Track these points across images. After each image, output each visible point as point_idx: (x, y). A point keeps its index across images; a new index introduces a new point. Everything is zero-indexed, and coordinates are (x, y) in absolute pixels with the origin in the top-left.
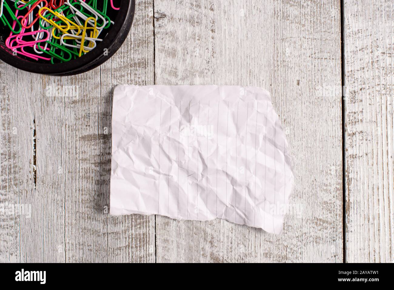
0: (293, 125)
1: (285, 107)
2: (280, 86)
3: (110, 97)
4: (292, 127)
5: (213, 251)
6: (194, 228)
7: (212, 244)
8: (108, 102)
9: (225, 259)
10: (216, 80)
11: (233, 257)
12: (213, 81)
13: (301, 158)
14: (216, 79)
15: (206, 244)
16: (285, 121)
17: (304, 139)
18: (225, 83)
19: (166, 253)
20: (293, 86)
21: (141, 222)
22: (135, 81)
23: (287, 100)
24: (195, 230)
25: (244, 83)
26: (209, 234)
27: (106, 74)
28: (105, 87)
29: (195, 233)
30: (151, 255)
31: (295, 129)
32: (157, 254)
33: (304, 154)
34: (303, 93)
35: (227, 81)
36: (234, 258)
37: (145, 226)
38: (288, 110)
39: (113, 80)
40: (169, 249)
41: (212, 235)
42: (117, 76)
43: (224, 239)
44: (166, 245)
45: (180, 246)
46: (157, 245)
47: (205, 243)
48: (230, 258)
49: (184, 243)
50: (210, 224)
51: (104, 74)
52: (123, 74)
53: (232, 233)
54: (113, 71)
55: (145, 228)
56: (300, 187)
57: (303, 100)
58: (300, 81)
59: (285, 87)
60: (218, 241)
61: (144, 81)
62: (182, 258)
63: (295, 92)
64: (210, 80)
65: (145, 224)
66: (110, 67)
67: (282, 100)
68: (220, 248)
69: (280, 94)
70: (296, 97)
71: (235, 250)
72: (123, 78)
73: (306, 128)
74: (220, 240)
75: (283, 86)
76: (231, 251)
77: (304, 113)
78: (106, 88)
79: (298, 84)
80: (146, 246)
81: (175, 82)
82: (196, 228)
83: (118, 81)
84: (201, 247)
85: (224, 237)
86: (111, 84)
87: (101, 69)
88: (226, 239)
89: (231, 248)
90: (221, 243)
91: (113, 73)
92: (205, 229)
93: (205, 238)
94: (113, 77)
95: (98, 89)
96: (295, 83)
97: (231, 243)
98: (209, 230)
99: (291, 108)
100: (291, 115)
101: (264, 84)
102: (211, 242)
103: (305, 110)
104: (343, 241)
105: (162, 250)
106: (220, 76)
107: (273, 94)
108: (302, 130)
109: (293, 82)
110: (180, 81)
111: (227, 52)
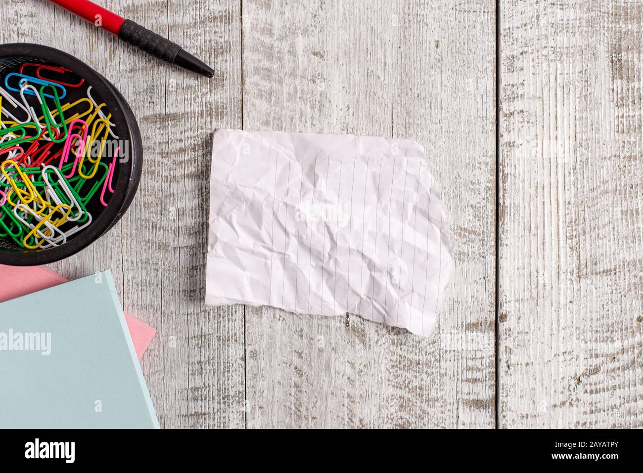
0: (429, 101)
1: (418, 77)
2: (413, 48)
4: (428, 105)
10: (325, 42)
12: (321, 43)
13: (440, 147)
14: (325, 40)
16: (418, 96)
17: (444, 121)
18: (338, 44)
20: (430, 49)
22: (215, 42)
23: (422, 68)
25: (363, 45)
27: (176, 32)
31: (432, 107)
33: (444, 141)
34: (444, 59)
35: (341, 42)
38: (423, 82)
39: (185, 41)
42: (190, 35)
51: (173, 33)
52: (199, 31)
54: (185, 28)
56: (438, 185)
57: (444, 68)
58: (440, 43)
59: (419, 51)
61: (227, 42)
63: (432, 57)
64: (317, 41)
66: (181, 23)
67: (415, 69)
69: (412, 61)
70: (434, 65)
72: (199, 37)
73: (447, 106)
75: (416, 49)
77: (445, 86)
79: (437, 46)
81: (269, 42)
83: (193, 41)
91: (185, 30)
96: (433, 44)
99: (427, 79)
100: (427, 88)
101: (391, 46)
103: (445, 82)
104: (495, 257)
106: (331, 36)
107: (403, 60)
108: (442, 108)
109: (430, 43)
110: (277, 42)
111: (341, 3)
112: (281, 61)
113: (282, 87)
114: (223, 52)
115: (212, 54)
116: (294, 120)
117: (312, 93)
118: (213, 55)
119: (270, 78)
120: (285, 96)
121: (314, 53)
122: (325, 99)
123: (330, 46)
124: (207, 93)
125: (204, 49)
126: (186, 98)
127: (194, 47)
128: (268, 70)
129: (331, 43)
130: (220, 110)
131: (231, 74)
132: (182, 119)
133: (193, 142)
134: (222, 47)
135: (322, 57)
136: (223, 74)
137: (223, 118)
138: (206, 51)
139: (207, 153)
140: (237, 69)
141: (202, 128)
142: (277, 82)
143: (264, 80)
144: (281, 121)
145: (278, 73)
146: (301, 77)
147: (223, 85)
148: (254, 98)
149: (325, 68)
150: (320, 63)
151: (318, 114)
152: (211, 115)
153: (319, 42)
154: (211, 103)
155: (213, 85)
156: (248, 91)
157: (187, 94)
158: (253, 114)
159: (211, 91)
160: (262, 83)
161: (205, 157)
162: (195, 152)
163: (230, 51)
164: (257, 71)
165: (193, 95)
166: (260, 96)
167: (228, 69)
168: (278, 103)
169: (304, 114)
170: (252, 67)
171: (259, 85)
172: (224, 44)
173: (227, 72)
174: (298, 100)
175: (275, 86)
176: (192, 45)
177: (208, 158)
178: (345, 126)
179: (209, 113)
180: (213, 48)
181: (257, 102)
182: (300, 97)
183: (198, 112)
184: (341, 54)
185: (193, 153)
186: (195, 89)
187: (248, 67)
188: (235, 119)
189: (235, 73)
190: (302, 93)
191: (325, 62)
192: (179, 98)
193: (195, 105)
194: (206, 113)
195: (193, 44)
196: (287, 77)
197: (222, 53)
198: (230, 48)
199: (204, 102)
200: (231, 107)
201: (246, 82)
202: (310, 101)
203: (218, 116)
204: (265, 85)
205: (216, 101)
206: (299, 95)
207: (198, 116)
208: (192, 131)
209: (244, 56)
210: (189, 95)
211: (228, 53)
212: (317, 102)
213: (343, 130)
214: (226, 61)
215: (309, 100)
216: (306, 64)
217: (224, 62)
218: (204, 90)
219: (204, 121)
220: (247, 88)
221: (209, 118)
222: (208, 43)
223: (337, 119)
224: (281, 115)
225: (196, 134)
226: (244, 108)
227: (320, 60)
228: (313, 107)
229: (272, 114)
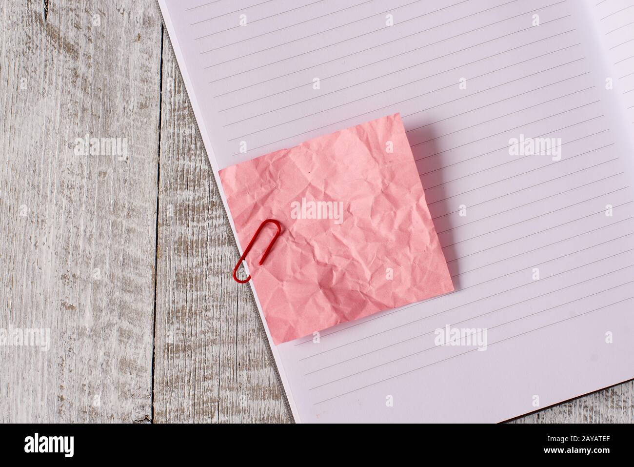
3: (224, 300)
5: (74, 63)
6: (101, 97)
7: (75, 74)
8: (227, 294)
9: (56, 50)
10: (59, 321)
11: (43, 53)
12: (64, 320)
14: (59, 323)
15: (84, 74)
18: (45, 317)
19: (146, 64)
21: (182, 111)
22: (184, 324)
24: (101, 95)
26: (78, 87)
27: (228, 336)
28: (231, 316)
29: (101, 90)
30: (168, 61)
32: (160, 61)
35: (42, 319)
36: (42, 51)
37: (177, 104)
39: (218, 327)
40: (141, 68)
41: (75, 86)
42: (212, 332)
43: (56, 79)
44: (146, 74)
45: (123, 72)
46: (160, 75)
47: (86, 75)
48: (49, 51)
49: (118, 76)
50: (78, 103)
51: (232, 336)
52: (203, 336)
53: (44, 89)
54: (218, 341)
55: (177, 101)
60: (66, 77)
61: (171, 324)
62: (122, 54)
64: (69, 323)
65: (177, 107)
66: (222, 346)
68: (63, 67)
71: (41, 63)
72: (203, 330)
74: (62, 78)
76: (46, 61)
78: (229, 315)
80: (175, 75)
81: (123, 321)
82: (99, 98)
83: (210, 326)
84: (92, 69)
85: (56, 83)
86: (221, 320)
87: (235, 345)
88: (54, 80)
89: (46, 66)
90: (61, 73)
91: (218, 337)
92: (85, 96)
93: (86, 82)
94: (218, 330)
95: (242, 313)
97: (45, 73)
98: (80, 94)
102: (76, 75)
105: (151, 68)
106: (53, 327)
110: (115, 322)
111: (40, 364)
112: (110, 301)
113: (111, 272)
114: (176, 312)
115: (189, 311)
116: (98, 234)
117: (76, 264)
118: (188, 308)
119: (124, 281)
120: (107, 261)
121: (72, 309)
122: (62, 256)
123: (54, 316)
124: (196, 267)
125: (198, 317)
126: (220, 263)
127: (209, 319)
128: (126, 291)
129: (53, 319)
130: (182, 247)
131: (168, 288)
132: (225, 239)
133: (214, 213)
134: (178, 317)
135: (64, 304)
136: (177, 288)
137: (179, 239)
138: (196, 313)
139: (198, 200)
140: (161, 292)
141: (203, 227)
142: (116, 277)
143: (130, 280)
144: (113, 233)
145: (114, 287)
146: (88, 282)
147: (177, 275)
148: (142, 260)
149: (61, 290)
150: (66, 297)
151: (71, 239)
152: (192, 242)
153: (67, 320)
154: (192, 255)
155: (188, 275)
156: (150, 268)
157: (218, 266)
158: (145, 242)
159: (192, 269)
160: (133, 276)
161: (201, 196)
162: (212, 202)
163: (169, 313)
164: (139, 290)
165: (212, 265)
166: (136, 262)
167: (171, 294)
168: (115, 253)
169: (86, 240)
170: (144, 294)
171: (137, 274)
172: (175, 321)
173: (173, 289)
174: (93, 256)
175: (118, 272)
176: (211, 321)
177: (197, 194)
178: (40, 226)
179: (195, 244)
180: (187, 317)
181: (139, 254)
182: (90, 259)
183: (207, 246)
184: (42, 307)
185: (214, 200)
186: (209, 272)
187: (148, 294)
188: (166, 237)
189: (163, 288)
190: (88, 264)
191: (61, 298)
192: (228, 262)
193: (210, 254)
194: (198, 244)
195: (209, 322)
196: (105, 282)
197: (178, 311)
198: (168, 316)
199: (200, 257)
200: (170, 250)
201: (151, 277)
202: (79, 254)
203: (185, 241)
204: (129, 274)
205: (186, 257)
206: (92, 262)
207: (207, 241)
208: (214, 224)
209: (152, 307)
210: (216, 265)
211: (170, 311)
212: (71, 253)
213: (43, 221)
214: (173, 302)
215: (80, 256)
216: (83, 296)
217: (176, 301)
218: (199, 270)
219: (200, 235)
220: (151, 271)
221: (195, 239)
222: (193, 323)
223: (49, 233)
224: (113, 239)
225: (210, 222)
226: (155, 248)
227: (66, 300)
228: (77, 247)
229: (123, 240)
